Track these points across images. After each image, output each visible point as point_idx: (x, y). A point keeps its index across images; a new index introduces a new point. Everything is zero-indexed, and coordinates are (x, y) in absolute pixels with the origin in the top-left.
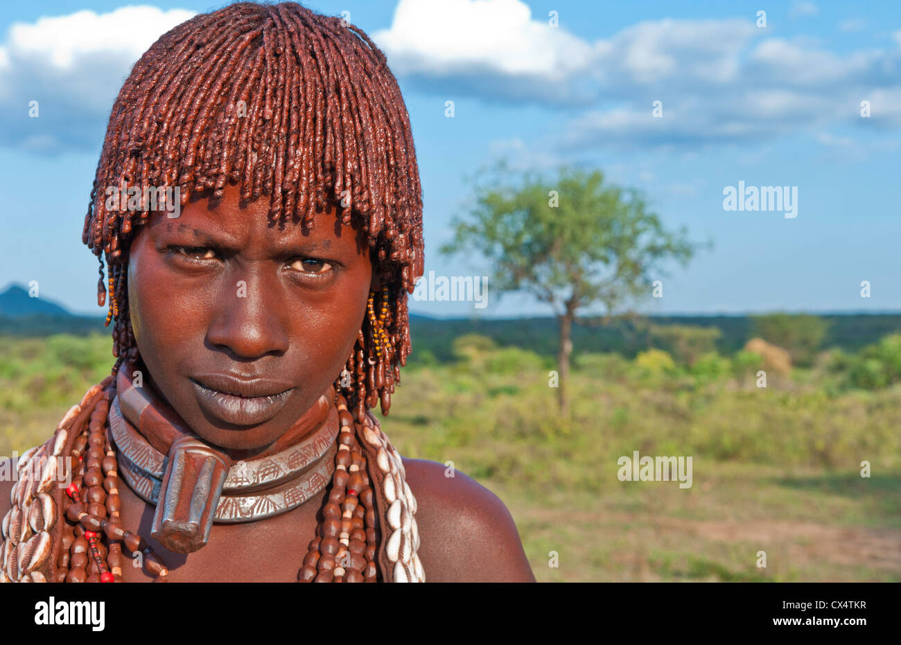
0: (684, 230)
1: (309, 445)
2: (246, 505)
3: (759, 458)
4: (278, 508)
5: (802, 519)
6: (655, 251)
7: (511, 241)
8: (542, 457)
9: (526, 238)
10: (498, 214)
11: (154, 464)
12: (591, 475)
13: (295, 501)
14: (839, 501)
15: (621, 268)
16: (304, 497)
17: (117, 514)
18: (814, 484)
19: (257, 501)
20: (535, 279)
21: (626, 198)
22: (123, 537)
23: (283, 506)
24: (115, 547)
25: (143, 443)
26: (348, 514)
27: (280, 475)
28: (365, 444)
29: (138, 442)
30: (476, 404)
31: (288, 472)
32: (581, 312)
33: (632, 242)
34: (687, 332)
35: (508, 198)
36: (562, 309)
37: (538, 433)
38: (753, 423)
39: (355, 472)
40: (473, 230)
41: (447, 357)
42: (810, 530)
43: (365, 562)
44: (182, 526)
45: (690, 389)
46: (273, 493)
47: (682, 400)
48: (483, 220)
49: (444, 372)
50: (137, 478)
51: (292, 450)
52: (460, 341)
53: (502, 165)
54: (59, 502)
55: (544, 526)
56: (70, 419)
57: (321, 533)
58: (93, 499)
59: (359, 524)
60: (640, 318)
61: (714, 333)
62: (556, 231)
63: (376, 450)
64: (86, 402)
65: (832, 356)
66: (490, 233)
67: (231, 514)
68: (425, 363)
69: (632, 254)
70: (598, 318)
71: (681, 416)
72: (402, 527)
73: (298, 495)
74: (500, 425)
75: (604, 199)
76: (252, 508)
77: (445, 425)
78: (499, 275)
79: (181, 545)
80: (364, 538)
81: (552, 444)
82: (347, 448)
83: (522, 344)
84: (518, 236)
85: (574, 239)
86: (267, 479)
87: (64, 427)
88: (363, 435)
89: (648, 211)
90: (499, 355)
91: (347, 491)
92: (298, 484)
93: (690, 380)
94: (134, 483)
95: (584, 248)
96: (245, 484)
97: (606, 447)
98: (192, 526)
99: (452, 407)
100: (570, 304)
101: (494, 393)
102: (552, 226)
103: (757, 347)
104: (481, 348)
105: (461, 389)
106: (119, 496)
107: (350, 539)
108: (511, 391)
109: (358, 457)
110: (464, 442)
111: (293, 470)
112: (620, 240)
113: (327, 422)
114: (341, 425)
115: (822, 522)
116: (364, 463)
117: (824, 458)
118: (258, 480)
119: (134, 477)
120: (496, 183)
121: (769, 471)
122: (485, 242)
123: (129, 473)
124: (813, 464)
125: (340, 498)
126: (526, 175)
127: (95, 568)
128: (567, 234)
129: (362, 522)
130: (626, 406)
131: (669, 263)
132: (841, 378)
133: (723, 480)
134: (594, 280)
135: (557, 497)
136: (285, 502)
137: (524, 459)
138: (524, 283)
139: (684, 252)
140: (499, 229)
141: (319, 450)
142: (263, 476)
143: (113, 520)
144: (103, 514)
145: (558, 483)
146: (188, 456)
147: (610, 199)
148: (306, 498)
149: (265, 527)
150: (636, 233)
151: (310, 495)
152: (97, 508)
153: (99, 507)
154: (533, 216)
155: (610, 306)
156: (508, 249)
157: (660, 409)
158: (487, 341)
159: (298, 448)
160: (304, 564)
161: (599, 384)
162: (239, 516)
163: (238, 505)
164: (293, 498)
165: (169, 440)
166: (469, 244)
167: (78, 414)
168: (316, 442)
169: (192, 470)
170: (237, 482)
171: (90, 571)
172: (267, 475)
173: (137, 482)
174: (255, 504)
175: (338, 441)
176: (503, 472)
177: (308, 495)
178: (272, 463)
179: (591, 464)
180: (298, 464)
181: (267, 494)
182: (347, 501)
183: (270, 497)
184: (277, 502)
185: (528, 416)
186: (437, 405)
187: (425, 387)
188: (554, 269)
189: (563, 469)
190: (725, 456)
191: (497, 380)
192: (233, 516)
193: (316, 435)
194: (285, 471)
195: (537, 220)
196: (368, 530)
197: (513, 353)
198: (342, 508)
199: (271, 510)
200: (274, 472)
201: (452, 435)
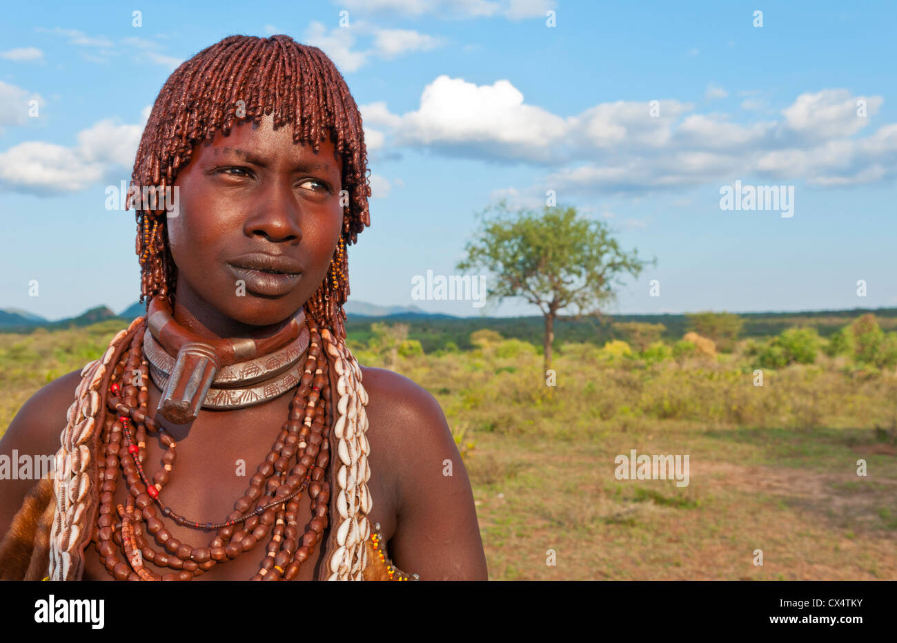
0: (636, 252)
1: (283, 354)
2: (235, 396)
3: (689, 417)
4: (259, 399)
5: (719, 460)
6: (614, 266)
7: (509, 260)
8: (531, 417)
9: (521, 258)
10: (500, 241)
11: (170, 367)
12: (567, 429)
13: (272, 394)
14: (746, 447)
15: (589, 279)
16: (279, 391)
17: (144, 405)
18: (730, 434)
19: (244, 393)
20: (527, 287)
21: (593, 228)
22: (145, 420)
23: (263, 397)
24: (141, 428)
25: (163, 352)
26: (312, 404)
27: (260, 374)
28: (328, 354)
29: (160, 352)
30: (486, 380)
31: (266, 371)
32: (560, 312)
33: (597, 261)
34: (641, 327)
35: (507, 228)
36: (547, 310)
37: (530, 400)
38: (686, 392)
39: (319, 374)
40: (482, 252)
41: (466, 346)
42: (725, 468)
43: (321, 438)
44: (177, 404)
45: (642, 368)
46: (255, 387)
47: (636, 375)
48: (490, 246)
49: (464, 356)
50: (160, 379)
51: (270, 356)
52: (475, 334)
53: (503, 205)
54: (104, 396)
55: (529, 465)
56: (119, 340)
57: (290, 418)
58: (128, 394)
59: (320, 412)
60: (604, 316)
61: (661, 327)
62: (542, 252)
63: (335, 358)
64: (132, 328)
65: (747, 343)
66: (495, 255)
67: (224, 402)
68: (450, 350)
69: (599, 270)
70: (574, 318)
71: (633, 387)
72: (347, 413)
73: (275, 390)
74: (502, 393)
75: (576, 229)
76: (240, 398)
77: (462, 394)
78: (501, 284)
79: (178, 418)
80: (323, 423)
81: (540, 406)
82: (314, 358)
83: (520, 337)
84: (514, 256)
85: (555, 258)
86: (250, 377)
87: (114, 345)
88: (327, 349)
89: (609, 237)
90: (505, 344)
91: (312, 388)
92: (274, 382)
93: (643, 362)
94: (158, 382)
95: (562, 265)
96: (235, 380)
97: (579, 408)
98: (185, 404)
99: (467, 381)
100: (553, 306)
101: (498, 371)
102: (539, 248)
103: (692, 337)
104: (491, 339)
105: (475, 368)
106: (147, 392)
107: (312, 422)
108: (511, 370)
109: (322, 364)
110: (475, 407)
111: (270, 370)
112: (589, 259)
113: (299, 338)
114: (311, 342)
115: (734, 463)
116: (327, 369)
117: (738, 417)
118: (243, 376)
119: (158, 378)
120: (498, 218)
121: (696, 426)
122: (490, 261)
123: (156, 375)
124: (729, 422)
125: (305, 393)
126: (520, 213)
127: (126, 442)
128: (550, 254)
129: (323, 411)
130: (593, 379)
131: (625, 275)
132: (752, 360)
133: (662, 433)
134: (570, 288)
135: (542, 445)
136: (265, 394)
137: (518, 417)
138: (519, 290)
139: (636, 267)
140: (501, 250)
141: (291, 357)
142: (247, 374)
143: (141, 409)
144: (135, 405)
145: (542, 435)
146: (188, 357)
147: (581, 229)
148: (281, 391)
149: (251, 414)
150: (601, 253)
151: (284, 390)
152: (130, 400)
153: (132, 400)
154: (526, 242)
155: (581, 308)
156: (507, 266)
157: (619, 383)
158: (496, 334)
159: (274, 355)
160: (278, 439)
161: (577, 365)
162: (230, 403)
163: (229, 396)
164: (271, 391)
165: (177, 347)
166: (478, 262)
167: (125, 336)
168: (289, 352)
169: (190, 366)
170: (227, 378)
171: (123, 445)
172: (250, 373)
173: (160, 381)
174: (242, 396)
175: (308, 352)
176: (502, 429)
177: (283, 390)
178: (254, 365)
179: (567, 422)
180: (274, 366)
181: (251, 388)
182: (311, 394)
183: (253, 390)
184: (258, 394)
185: (522, 387)
186: (458, 380)
187: (449, 367)
188: (541, 281)
189: (546, 424)
190: (665, 415)
191: (502, 362)
192: (226, 404)
193: (288, 347)
194: (263, 371)
195: (529, 245)
196: (327, 416)
197: (515, 342)
198: (307, 399)
199: (254, 400)
200: (255, 371)
201: (466, 401)
